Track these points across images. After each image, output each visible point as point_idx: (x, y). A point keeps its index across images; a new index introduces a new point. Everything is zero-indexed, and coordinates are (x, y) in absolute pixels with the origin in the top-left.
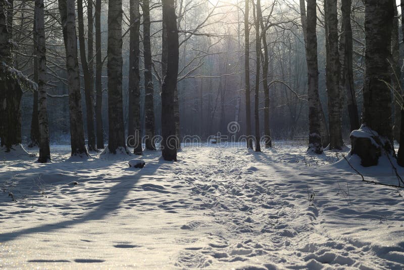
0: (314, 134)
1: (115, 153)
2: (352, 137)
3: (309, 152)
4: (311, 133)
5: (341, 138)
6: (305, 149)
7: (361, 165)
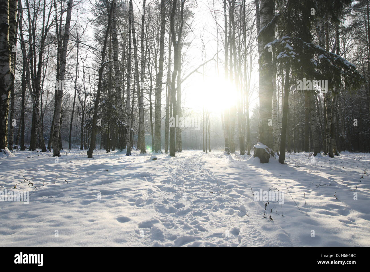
0: (227, 147)
1: (157, 153)
2: (255, 148)
3: (225, 154)
4: (226, 147)
5: (234, 149)
6: (223, 152)
7: (260, 162)
